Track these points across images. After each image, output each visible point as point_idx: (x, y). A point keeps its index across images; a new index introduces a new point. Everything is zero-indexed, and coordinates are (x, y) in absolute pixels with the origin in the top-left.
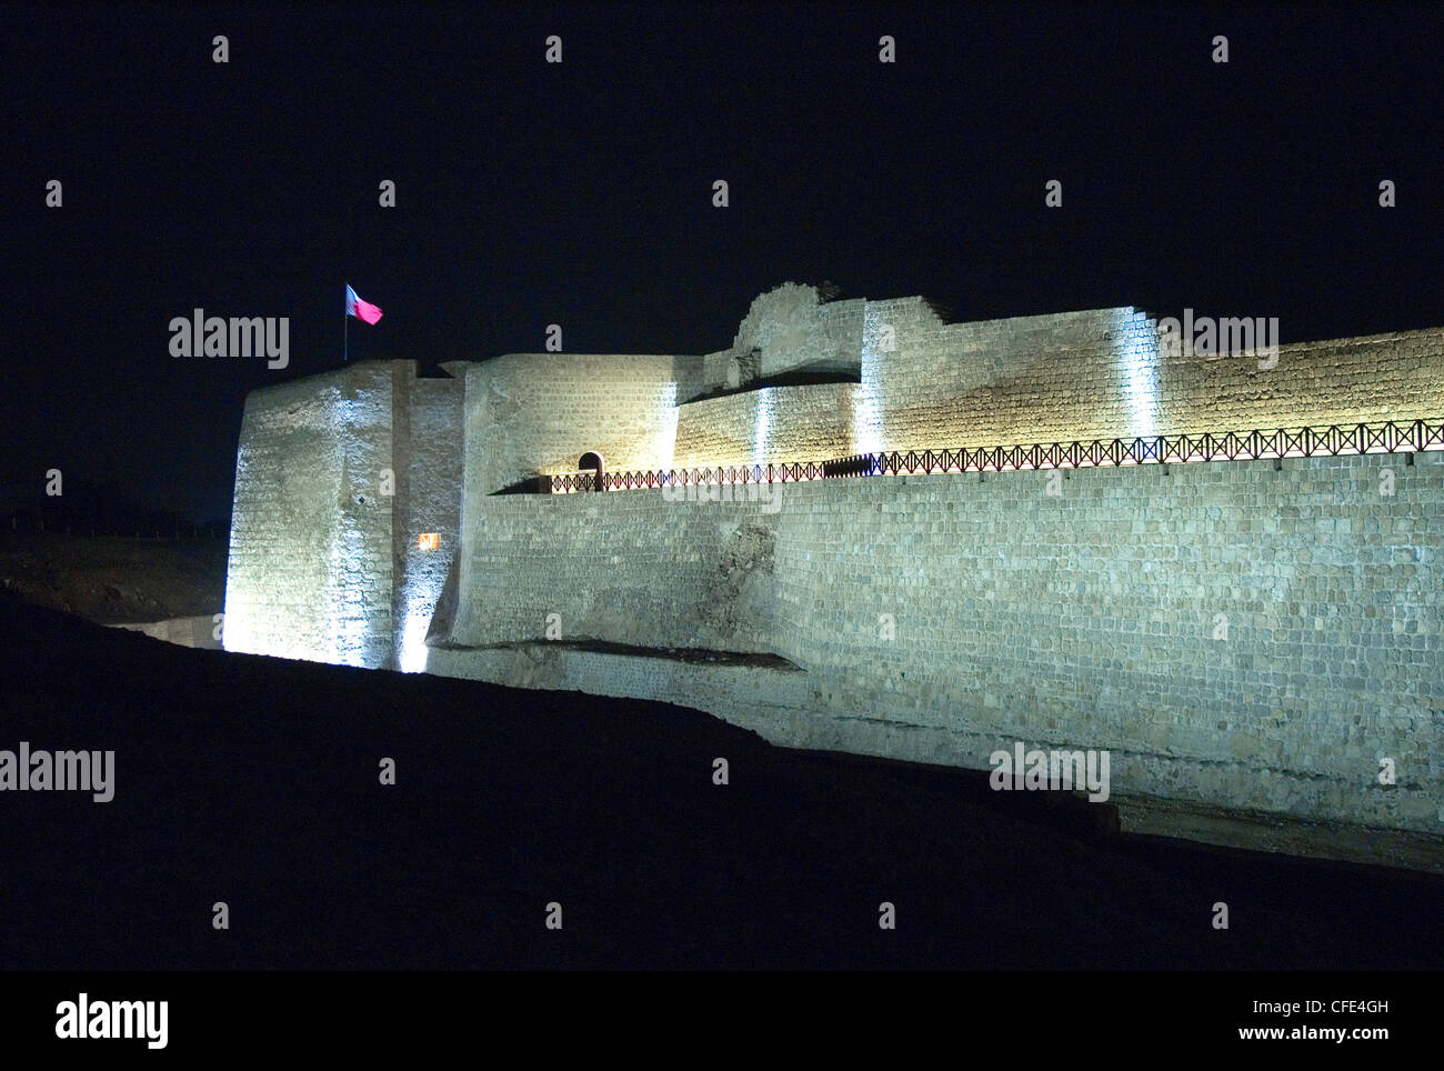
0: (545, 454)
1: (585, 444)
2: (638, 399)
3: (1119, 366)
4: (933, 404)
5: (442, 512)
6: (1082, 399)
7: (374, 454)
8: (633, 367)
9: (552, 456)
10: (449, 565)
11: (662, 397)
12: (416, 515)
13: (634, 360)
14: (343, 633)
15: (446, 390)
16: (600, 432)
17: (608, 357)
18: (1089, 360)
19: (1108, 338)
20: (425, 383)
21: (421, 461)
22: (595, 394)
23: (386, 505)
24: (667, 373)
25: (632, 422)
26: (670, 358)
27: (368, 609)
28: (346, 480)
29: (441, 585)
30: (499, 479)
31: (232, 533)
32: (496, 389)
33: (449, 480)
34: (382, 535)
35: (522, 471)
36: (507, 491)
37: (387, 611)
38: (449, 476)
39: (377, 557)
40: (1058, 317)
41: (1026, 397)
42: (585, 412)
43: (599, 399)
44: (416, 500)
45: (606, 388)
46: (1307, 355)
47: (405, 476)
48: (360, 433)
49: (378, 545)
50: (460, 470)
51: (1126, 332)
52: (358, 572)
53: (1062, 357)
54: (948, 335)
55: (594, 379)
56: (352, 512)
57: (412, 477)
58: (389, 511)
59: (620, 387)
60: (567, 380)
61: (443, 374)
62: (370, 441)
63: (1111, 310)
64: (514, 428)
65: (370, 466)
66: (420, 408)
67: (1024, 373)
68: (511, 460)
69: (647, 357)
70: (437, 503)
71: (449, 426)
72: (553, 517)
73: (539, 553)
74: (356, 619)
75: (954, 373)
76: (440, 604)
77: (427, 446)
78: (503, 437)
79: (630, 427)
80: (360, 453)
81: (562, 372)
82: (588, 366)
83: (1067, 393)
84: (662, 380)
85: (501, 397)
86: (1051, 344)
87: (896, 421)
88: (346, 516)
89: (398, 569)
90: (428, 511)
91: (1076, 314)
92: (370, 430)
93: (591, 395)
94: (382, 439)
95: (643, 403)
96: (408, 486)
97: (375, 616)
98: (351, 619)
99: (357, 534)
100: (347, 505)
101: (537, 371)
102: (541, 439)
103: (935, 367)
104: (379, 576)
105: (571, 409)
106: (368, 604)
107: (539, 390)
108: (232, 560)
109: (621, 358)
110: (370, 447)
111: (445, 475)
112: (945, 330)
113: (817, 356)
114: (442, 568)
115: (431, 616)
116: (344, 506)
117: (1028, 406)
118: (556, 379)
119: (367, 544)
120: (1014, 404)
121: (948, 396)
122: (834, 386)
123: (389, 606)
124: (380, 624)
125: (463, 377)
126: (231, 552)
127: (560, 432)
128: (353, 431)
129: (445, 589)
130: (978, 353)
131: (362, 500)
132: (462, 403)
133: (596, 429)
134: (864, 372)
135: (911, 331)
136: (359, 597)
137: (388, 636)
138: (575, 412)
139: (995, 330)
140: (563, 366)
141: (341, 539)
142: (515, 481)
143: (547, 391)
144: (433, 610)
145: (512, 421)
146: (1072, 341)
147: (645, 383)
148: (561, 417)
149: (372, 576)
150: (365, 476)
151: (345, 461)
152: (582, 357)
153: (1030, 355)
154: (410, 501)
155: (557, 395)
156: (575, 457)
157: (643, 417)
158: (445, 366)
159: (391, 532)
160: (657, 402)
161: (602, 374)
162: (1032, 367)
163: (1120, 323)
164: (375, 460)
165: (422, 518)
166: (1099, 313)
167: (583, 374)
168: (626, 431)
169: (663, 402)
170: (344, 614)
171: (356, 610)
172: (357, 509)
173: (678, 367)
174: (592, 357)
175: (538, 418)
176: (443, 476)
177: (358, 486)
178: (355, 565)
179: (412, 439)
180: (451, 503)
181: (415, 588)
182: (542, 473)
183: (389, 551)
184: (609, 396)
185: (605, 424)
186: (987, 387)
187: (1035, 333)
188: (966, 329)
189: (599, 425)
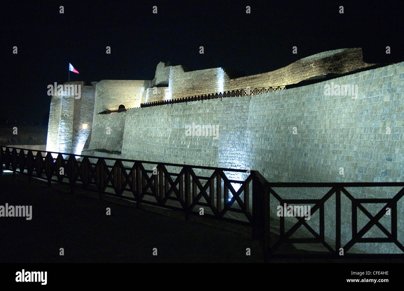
0: (110, 105)
1: (120, 102)
2: (134, 91)
3: (217, 83)
4: (181, 92)
5: (88, 119)
6: (209, 91)
7: (69, 104)
8: (133, 83)
9: (112, 105)
10: (90, 132)
11: (141, 91)
12: (82, 119)
13: (134, 81)
14: (60, 147)
15: (91, 89)
16: (124, 99)
17: (127, 81)
18: (212, 81)
19: (216, 76)
20: (85, 87)
21: (84, 106)
22: (123, 90)
23: (72, 117)
24: (142, 85)
25: (133, 97)
26: (143, 81)
27: (66, 141)
28: (62, 111)
29: (87, 136)
30: (98, 111)
31: (49, 124)
32: (99, 88)
33: (90, 111)
34: (70, 124)
35: (104, 109)
36: (100, 113)
37: (71, 142)
38: (91, 110)
39: (69, 129)
40: (206, 70)
41: (198, 90)
42: (120, 94)
43: (124, 91)
44: (82, 115)
45: (126, 88)
46: (246, 79)
47: (79, 110)
48: (66, 99)
49: (69, 126)
50: (93, 109)
51: (219, 74)
52: (64, 132)
53: (206, 80)
54: (185, 75)
55: (123, 86)
56: (63, 118)
57: (81, 110)
58: (72, 118)
59: (129, 88)
60: (116, 86)
61: (91, 85)
62: (69, 101)
63: (216, 68)
64: (102, 98)
65: (68, 107)
66: (84, 93)
67: (198, 85)
68: (101, 106)
69: (137, 81)
70: (87, 116)
71: (91, 98)
72: (103, 120)
73: (100, 128)
74: (63, 144)
75: (185, 84)
76: (87, 141)
77: (86, 103)
78: (100, 100)
79: (132, 98)
80: (66, 104)
81: (115, 84)
82: (122, 83)
83: (207, 90)
84: (141, 86)
85: (100, 91)
86: (204, 77)
87: (174, 96)
88: (62, 119)
89: (75, 132)
90: (85, 118)
91: (210, 69)
92: (69, 98)
93: (122, 90)
94: (72, 101)
95: (136, 92)
96: (80, 112)
97: (68, 143)
98: (62, 144)
99: (64, 124)
100: (62, 116)
101: (109, 84)
102: (109, 101)
103: (182, 83)
104: (69, 134)
105: (117, 94)
106: (66, 140)
107: (109, 89)
108: (48, 130)
109: (130, 81)
110: (68, 103)
111: (90, 110)
112: (185, 74)
113: (163, 80)
114: (88, 133)
115: (84, 144)
116: (61, 117)
117: (199, 93)
118: (113, 86)
119: (66, 126)
120: (196, 92)
121: (184, 90)
122: (161, 88)
123: (71, 141)
124: (69, 145)
125: (95, 85)
126: (49, 128)
127: (114, 99)
128: (64, 99)
129: (88, 138)
130: (190, 80)
131: (66, 115)
132: (95, 92)
133: (123, 99)
134: (169, 84)
135: (178, 74)
136: (64, 139)
137: (71, 148)
138: (118, 94)
139: (193, 74)
140: (115, 83)
141: (60, 124)
142: (102, 111)
143: (111, 89)
144: (85, 143)
145: (102, 97)
146: (208, 77)
147: (136, 87)
148: (114, 96)
149: (67, 134)
150: (67, 110)
151: (62, 106)
152: (120, 81)
153: (200, 80)
154: (80, 116)
155: (113, 90)
156: (118, 105)
157: (135, 96)
158: (92, 83)
159: (73, 123)
160: (139, 92)
161: (125, 85)
162: (200, 83)
163: (218, 72)
164: (70, 106)
165: (83, 120)
166: (214, 69)
167: (120, 85)
168: (131, 99)
169: (141, 92)
170: (60, 143)
171: (63, 142)
172: (64, 118)
173: (145, 83)
174: (123, 81)
175: (108, 96)
176: (89, 110)
177: (65, 112)
178: (63, 131)
179: (82, 101)
180: (91, 117)
181: (81, 137)
182: (109, 109)
183: (72, 128)
184: (126, 90)
185: (126, 97)
186: (191, 88)
187: (201, 74)
188: (188, 73)
189: (124, 97)
